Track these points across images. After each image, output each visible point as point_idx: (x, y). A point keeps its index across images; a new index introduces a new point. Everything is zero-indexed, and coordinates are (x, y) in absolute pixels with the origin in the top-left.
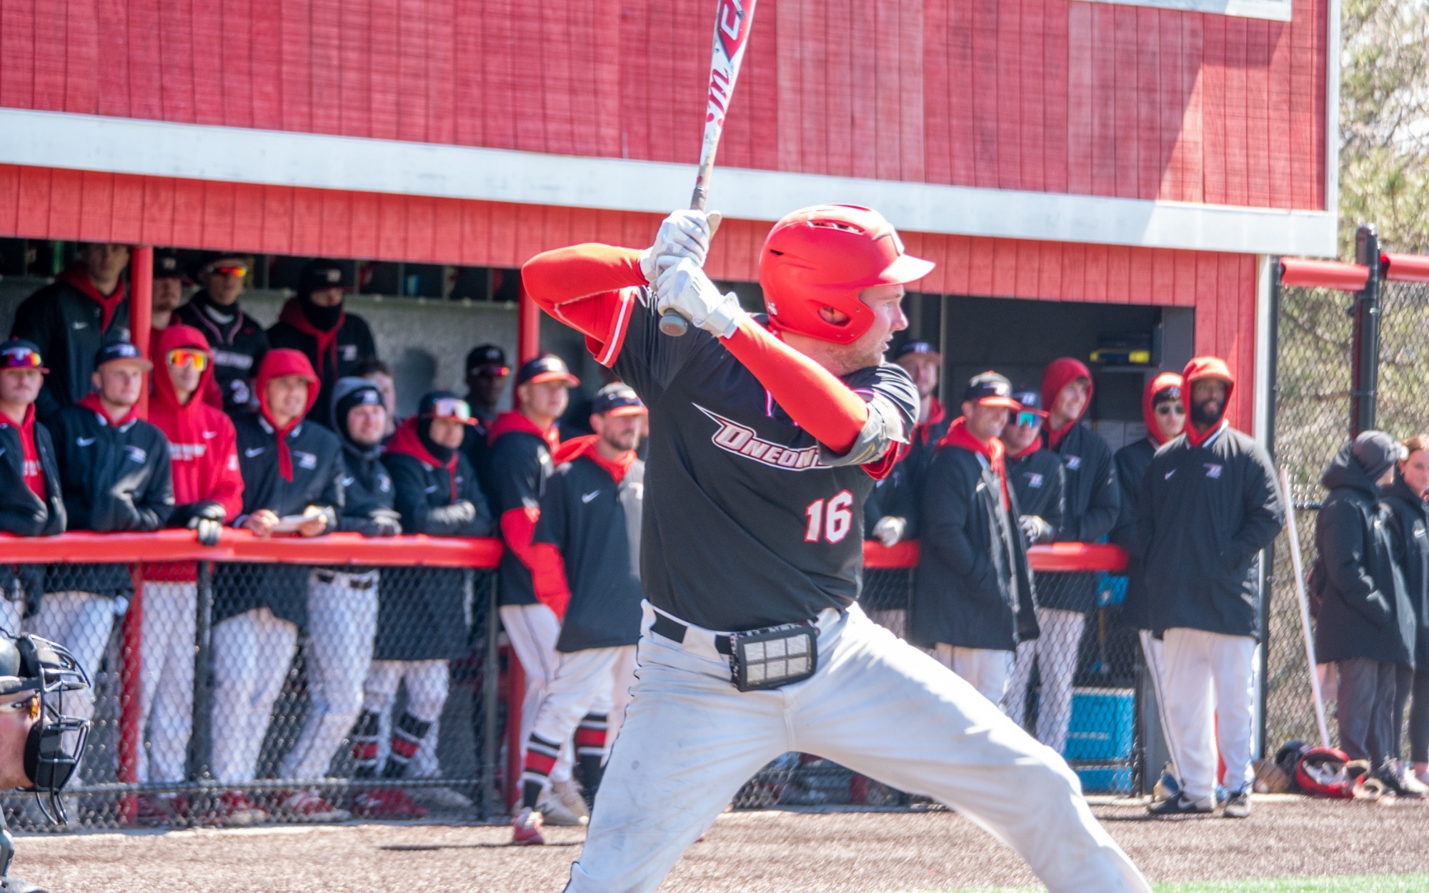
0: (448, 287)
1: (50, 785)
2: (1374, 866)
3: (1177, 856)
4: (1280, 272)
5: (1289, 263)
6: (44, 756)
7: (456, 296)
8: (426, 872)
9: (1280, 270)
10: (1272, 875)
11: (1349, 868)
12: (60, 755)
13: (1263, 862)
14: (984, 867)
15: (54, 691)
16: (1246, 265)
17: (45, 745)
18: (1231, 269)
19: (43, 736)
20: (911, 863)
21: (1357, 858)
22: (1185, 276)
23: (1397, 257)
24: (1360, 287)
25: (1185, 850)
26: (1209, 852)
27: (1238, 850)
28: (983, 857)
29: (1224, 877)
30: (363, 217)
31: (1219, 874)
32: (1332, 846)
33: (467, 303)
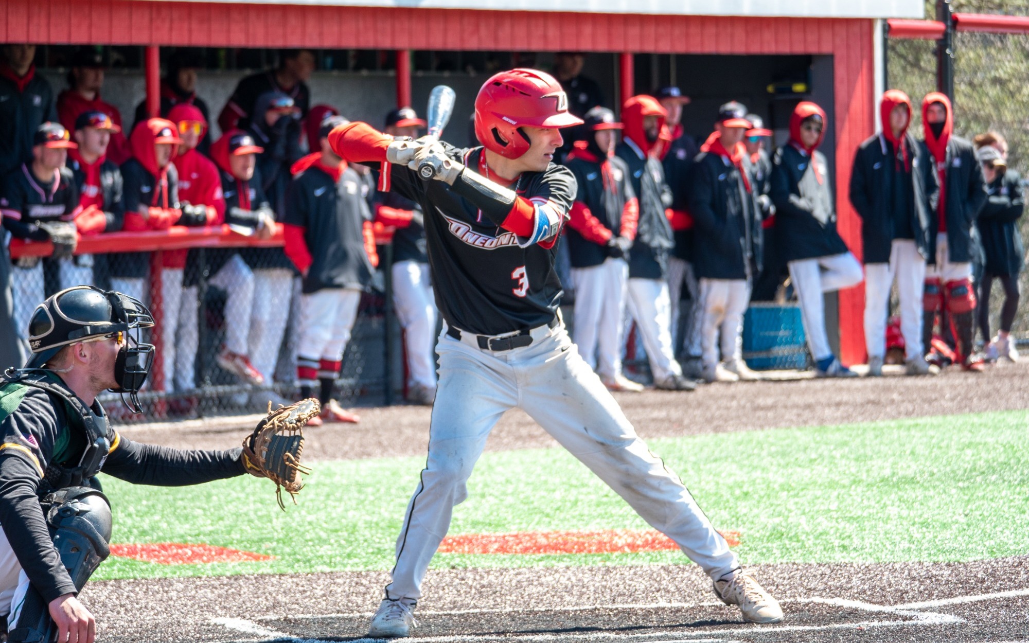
0: (352, 63)
1: (132, 387)
2: (960, 409)
3: (833, 409)
4: (888, 29)
5: (894, 24)
6: (128, 369)
7: (357, 68)
8: (350, 440)
9: (887, 28)
10: (893, 418)
11: (944, 412)
12: (138, 368)
13: (888, 409)
14: (709, 421)
15: (134, 327)
16: (866, 26)
17: (129, 362)
18: (856, 29)
19: (128, 356)
20: (662, 420)
21: (950, 404)
22: (827, 35)
23: (963, 16)
24: (939, 36)
25: (838, 405)
26: (855, 406)
27: (873, 403)
28: (708, 415)
29: (863, 421)
30: (293, 21)
31: (860, 418)
32: (933, 396)
33: (364, 73)
